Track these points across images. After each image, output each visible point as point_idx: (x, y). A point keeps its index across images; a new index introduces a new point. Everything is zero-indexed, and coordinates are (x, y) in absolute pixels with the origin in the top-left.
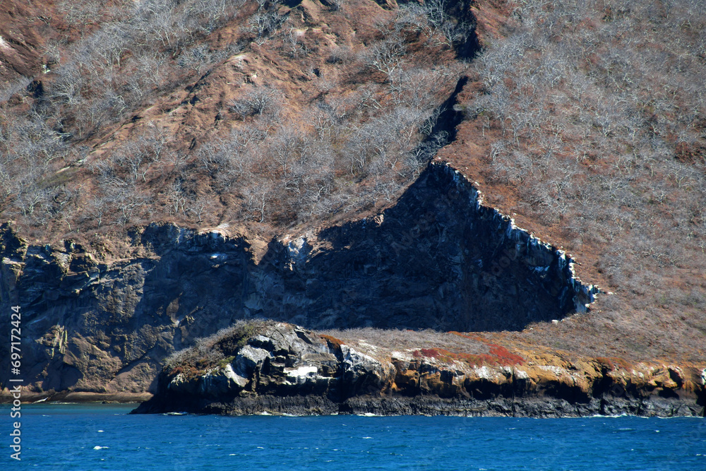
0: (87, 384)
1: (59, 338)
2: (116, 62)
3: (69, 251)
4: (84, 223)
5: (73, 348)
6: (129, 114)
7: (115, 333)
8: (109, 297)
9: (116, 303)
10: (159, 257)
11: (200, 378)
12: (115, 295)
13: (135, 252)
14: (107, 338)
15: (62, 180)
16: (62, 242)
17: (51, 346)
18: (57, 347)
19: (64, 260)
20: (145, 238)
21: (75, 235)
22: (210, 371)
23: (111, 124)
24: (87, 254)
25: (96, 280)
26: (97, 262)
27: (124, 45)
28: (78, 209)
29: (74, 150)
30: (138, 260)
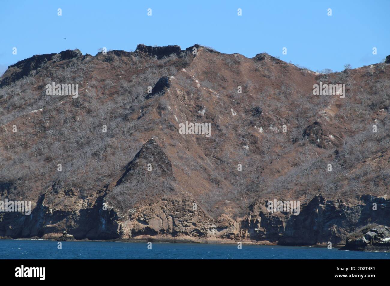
0: (343, 243)
1: (335, 228)
2: (362, 144)
3: (338, 202)
4: (344, 194)
5: (339, 232)
6: (363, 160)
7: (352, 227)
8: (350, 216)
9: (352, 218)
10: (365, 205)
11: (355, 240)
12: (352, 216)
13: (358, 203)
14: (349, 229)
15: (339, 180)
16: (337, 199)
17: (333, 231)
18: (334, 231)
19: (337, 205)
20: (362, 199)
21: (341, 198)
22: (359, 238)
23: (357, 163)
24: (344, 203)
25: (346, 211)
26: (347, 206)
27: (365, 139)
28: (343, 189)
29: (345, 171)
30: (359, 205)
